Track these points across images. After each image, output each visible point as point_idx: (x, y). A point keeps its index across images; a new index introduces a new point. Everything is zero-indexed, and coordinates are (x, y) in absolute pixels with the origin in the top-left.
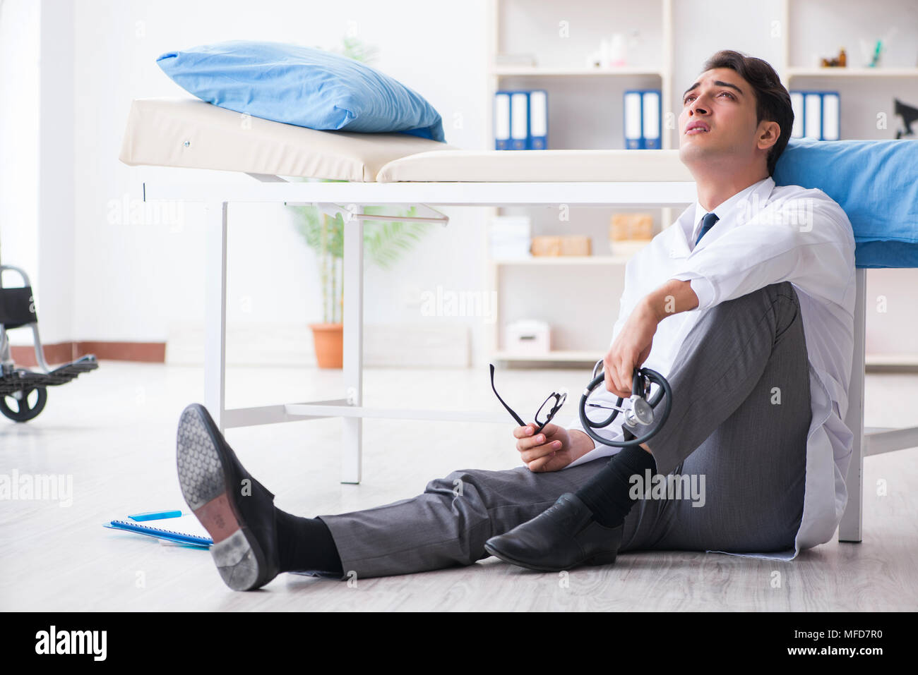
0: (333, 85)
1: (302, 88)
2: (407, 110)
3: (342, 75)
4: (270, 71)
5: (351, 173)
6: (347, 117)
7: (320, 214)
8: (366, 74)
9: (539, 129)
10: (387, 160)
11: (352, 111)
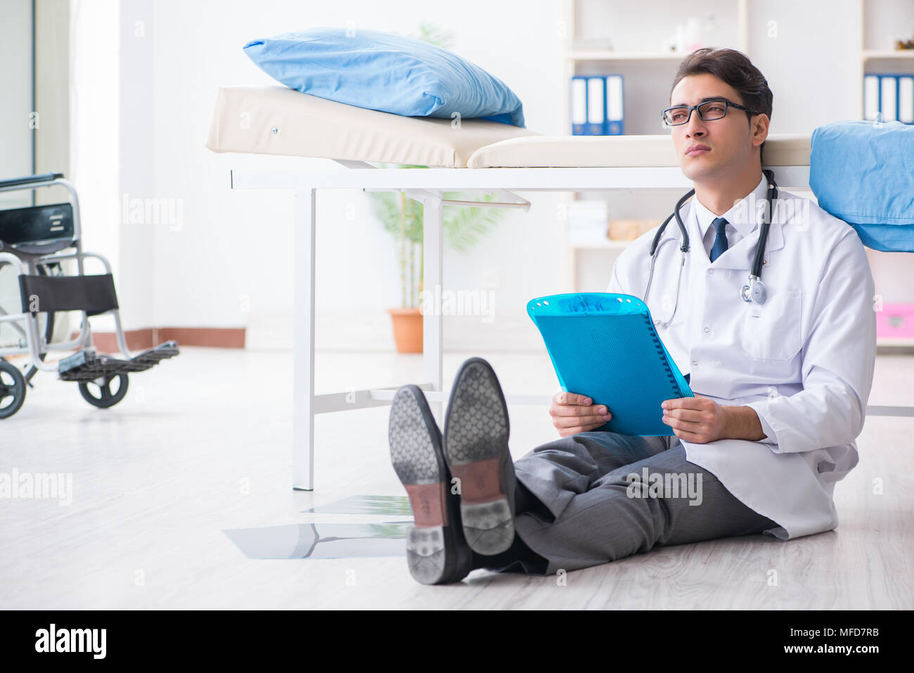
0: (422, 71)
1: (390, 74)
2: (490, 95)
3: (431, 62)
4: (358, 58)
5: (442, 158)
6: (436, 104)
7: (398, 200)
8: (452, 61)
9: (615, 114)
10: (477, 147)
11: (441, 97)
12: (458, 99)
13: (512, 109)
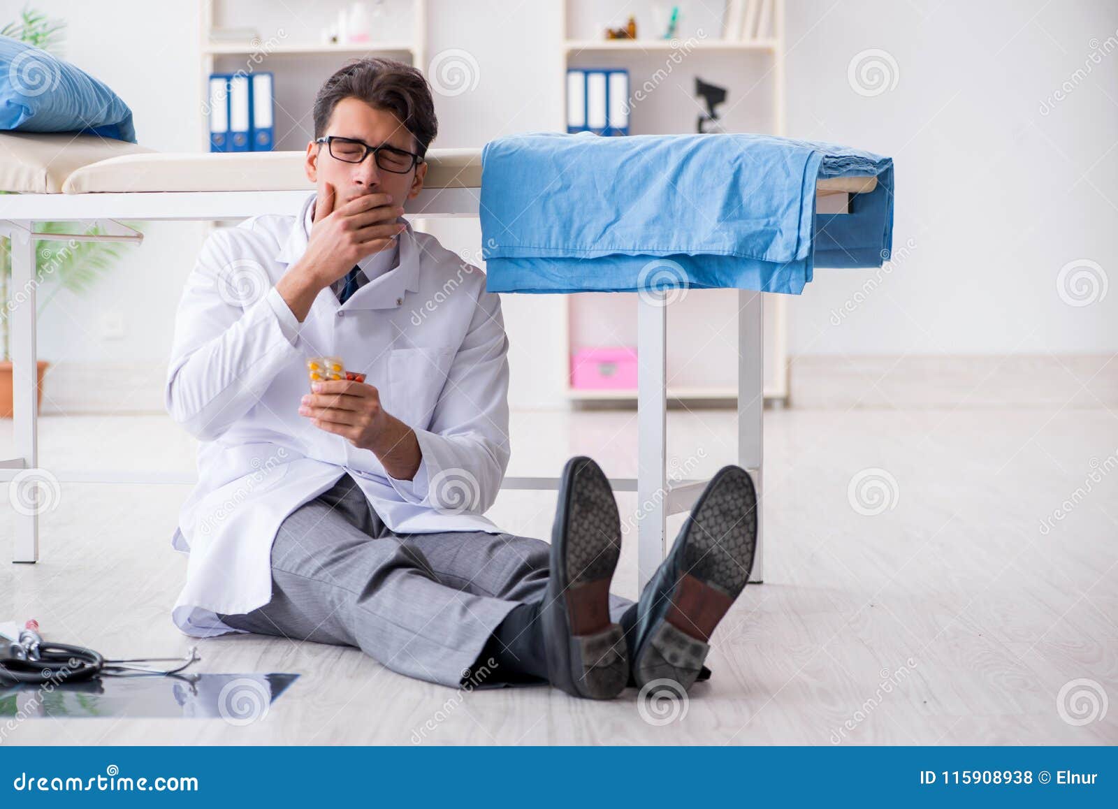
2: (91, 103)
9: (264, 119)
10: (73, 166)
11: (28, 106)
12: (51, 109)
13: (119, 120)
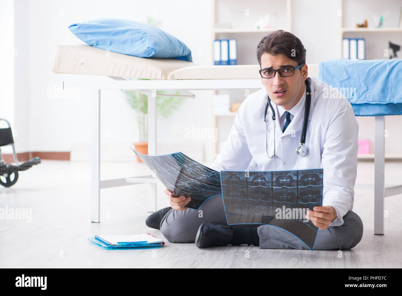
0: (147, 37)
1: (133, 39)
2: (177, 48)
3: (150, 33)
4: (119, 32)
5: (156, 75)
6: (153, 52)
7: (137, 95)
9: (233, 56)
10: (171, 70)
11: (155, 48)
12: (163, 50)
13: (187, 54)
